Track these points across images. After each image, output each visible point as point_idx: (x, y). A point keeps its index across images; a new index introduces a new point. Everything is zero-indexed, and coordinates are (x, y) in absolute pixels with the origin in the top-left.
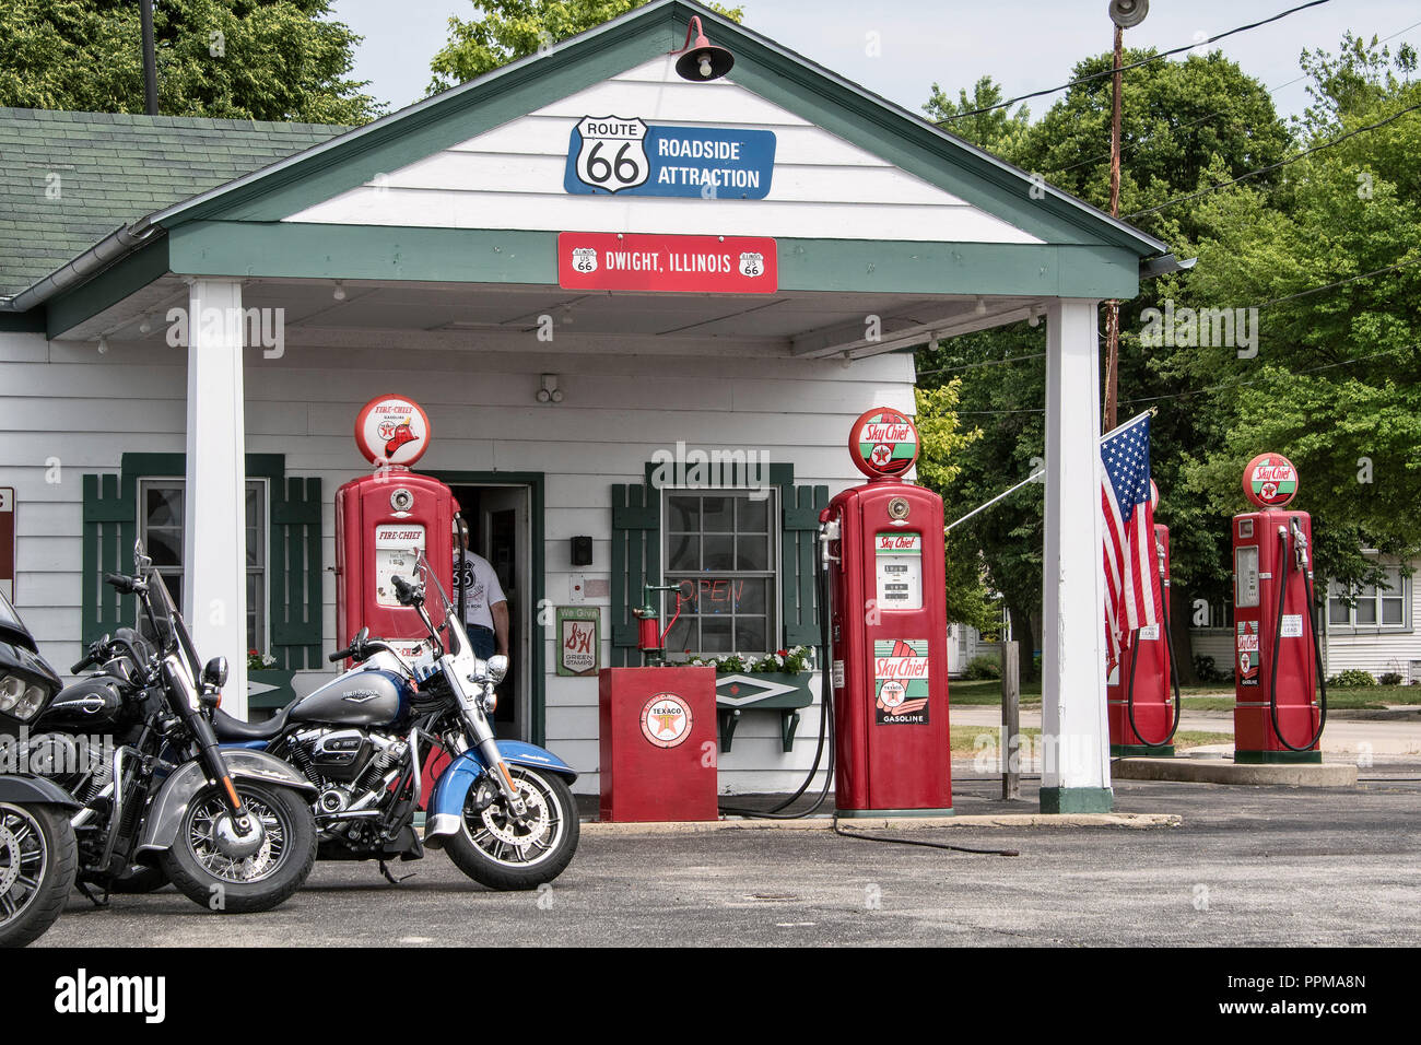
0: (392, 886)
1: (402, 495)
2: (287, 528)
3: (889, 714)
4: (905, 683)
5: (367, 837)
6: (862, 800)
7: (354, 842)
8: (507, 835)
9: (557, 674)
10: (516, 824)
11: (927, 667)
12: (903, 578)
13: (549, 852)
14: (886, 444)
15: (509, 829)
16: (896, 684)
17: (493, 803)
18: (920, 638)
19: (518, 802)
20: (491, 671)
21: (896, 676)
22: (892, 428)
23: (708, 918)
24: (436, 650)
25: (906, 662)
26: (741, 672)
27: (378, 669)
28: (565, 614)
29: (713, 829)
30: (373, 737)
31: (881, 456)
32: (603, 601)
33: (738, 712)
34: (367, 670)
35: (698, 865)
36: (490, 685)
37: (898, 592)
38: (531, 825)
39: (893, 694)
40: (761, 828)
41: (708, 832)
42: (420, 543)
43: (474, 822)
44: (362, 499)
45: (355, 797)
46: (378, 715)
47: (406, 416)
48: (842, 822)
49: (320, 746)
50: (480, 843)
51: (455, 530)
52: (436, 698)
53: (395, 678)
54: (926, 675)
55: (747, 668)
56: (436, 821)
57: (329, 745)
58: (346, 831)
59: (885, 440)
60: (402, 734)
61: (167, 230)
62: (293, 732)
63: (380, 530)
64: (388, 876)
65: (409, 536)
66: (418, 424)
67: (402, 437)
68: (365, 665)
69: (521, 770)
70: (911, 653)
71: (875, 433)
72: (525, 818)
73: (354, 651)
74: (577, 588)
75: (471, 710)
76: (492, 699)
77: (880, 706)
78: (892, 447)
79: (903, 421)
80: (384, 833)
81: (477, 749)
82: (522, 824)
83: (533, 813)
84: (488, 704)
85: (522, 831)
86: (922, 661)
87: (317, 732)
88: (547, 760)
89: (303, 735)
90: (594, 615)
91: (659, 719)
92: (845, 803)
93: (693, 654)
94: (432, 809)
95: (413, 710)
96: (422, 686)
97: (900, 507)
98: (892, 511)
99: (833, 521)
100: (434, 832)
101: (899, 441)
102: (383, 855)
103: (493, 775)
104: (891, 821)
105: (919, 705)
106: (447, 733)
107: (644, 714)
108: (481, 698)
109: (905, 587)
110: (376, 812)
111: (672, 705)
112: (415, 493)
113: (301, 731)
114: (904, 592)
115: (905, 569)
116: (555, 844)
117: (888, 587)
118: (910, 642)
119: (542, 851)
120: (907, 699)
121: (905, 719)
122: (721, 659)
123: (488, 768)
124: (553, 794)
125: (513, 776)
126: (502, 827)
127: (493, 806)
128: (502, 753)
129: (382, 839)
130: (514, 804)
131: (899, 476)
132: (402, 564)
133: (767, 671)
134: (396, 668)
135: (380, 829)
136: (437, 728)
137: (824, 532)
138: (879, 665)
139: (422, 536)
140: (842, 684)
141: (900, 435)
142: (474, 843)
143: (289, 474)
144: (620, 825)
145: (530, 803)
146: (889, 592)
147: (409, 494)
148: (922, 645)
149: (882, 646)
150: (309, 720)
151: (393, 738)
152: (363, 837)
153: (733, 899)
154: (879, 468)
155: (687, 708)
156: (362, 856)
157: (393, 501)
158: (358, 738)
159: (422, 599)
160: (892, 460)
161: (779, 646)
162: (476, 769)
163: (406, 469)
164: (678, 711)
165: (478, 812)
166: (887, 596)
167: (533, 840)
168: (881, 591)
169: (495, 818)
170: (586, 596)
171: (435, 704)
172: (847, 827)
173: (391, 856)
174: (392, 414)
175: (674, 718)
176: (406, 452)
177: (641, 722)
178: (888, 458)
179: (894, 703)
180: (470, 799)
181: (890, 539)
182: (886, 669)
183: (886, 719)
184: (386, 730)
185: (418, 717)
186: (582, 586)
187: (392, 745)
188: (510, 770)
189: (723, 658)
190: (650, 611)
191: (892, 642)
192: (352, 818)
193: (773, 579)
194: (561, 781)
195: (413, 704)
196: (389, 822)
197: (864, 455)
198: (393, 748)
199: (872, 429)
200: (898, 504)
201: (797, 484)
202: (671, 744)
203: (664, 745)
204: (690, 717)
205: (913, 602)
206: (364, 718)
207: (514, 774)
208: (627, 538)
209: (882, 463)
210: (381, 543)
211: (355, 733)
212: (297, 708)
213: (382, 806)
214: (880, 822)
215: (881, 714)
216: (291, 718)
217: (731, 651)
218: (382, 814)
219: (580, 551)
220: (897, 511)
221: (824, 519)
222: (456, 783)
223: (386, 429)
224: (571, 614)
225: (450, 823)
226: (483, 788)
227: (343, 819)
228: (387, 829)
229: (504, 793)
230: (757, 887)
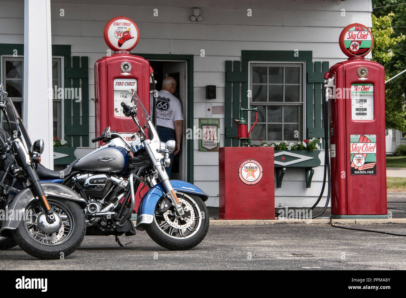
0: (121, 248)
1: (126, 65)
2: (72, 80)
3: (357, 170)
4: (365, 155)
5: (109, 225)
6: (344, 210)
7: (103, 227)
8: (175, 225)
9: (199, 150)
10: (179, 219)
11: (375, 148)
12: (364, 105)
13: (195, 232)
14: (357, 41)
15: (176, 222)
16: (361, 156)
17: (169, 209)
18: (373, 134)
19: (180, 209)
20: (168, 147)
21: (361, 152)
22: (360, 33)
23: (270, 264)
24: (142, 137)
25: (365, 145)
26: (286, 150)
27: (115, 146)
28: (203, 122)
29: (273, 223)
30: (113, 178)
31: (355, 46)
32: (221, 116)
33: (285, 169)
34: (109, 146)
35: (265, 240)
36: (167, 154)
37: (362, 112)
38: (186, 220)
39: (359, 160)
40: (295, 223)
41: (270, 225)
42: (135, 87)
43: (160, 218)
44: (107, 66)
45: (104, 206)
46: (115, 167)
47: (128, 27)
48: (334, 220)
49: (87, 181)
50: (162, 228)
51: (151, 82)
52: (142, 160)
53: (122, 150)
54: (375, 152)
55: (289, 148)
56: (142, 217)
57: (91, 181)
58: (99, 222)
59: (356, 39)
60: (126, 177)
62: (75, 175)
63: (116, 81)
64: (119, 243)
65: (129, 84)
66: (134, 32)
67: (126, 37)
68: (109, 144)
69: (182, 194)
70: (367, 141)
71: (352, 36)
72: (184, 216)
73: (104, 138)
74: (209, 110)
75: (158, 164)
76: (168, 160)
77: (352, 166)
78: (360, 42)
79: (365, 30)
80: (118, 223)
81: (161, 184)
82: (182, 219)
83: (188, 214)
84: (166, 163)
85: (182, 223)
86: (373, 145)
87: (86, 175)
88: (194, 189)
89: (79, 177)
90: (217, 122)
91: (247, 171)
92: (335, 212)
93: (263, 141)
94: (140, 212)
95: (131, 166)
96: (136, 154)
97: (363, 71)
98: (359, 73)
99: (331, 78)
100: (141, 223)
101: (363, 39)
102: (117, 233)
103: (169, 196)
104: (358, 220)
105: (371, 166)
106: (147, 177)
107: (240, 169)
108: (163, 160)
109: (365, 109)
110: (114, 213)
111: (253, 165)
112: (132, 64)
113: (78, 175)
114: (365, 112)
115: (365, 101)
116: (198, 229)
117: (357, 109)
118: (367, 136)
119: (192, 232)
120: (366, 163)
121: (365, 172)
122: (277, 144)
123: (166, 193)
124: (197, 206)
125: (178, 197)
126: (173, 221)
127: (168, 211)
128: (173, 186)
129: (117, 226)
130: (178, 210)
131: (363, 56)
132: (126, 97)
133: (298, 149)
134: (123, 145)
135: (116, 221)
136: (143, 174)
137: (326, 83)
138: (352, 146)
139: (136, 84)
140: (334, 156)
141: (364, 36)
142: (160, 228)
143: (73, 55)
144: (229, 221)
145: (186, 209)
146: (358, 112)
147: (129, 64)
148: (373, 137)
149: (354, 137)
150: (82, 170)
151: (122, 178)
152: (108, 224)
153: (282, 255)
154: (353, 53)
155: (260, 166)
156: (107, 233)
157: (122, 68)
158: (105, 178)
159: (135, 113)
160: (360, 49)
161: (305, 138)
162: (161, 193)
163: (128, 52)
164: (256, 168)
165: (162, 214)
166: (357, 114)
167: (187, 227)
168: (354, 112)
169: (169, 216)
170: (212, 114)
171: (141, 163)
172: (336, 223)
173: (121, 234)
174: (121, 26)
175: (254, 171)
176: (128, 44)
177: (238, 172)
178: (358, 48)
179: (359, 165)
180: (158, 207)
181: (359, 87)
182: (356, 148)
183: (356, 172)
184: (119, 175)
185: (133, 169)
186: (211, 108)
187: (121, 182)
188: (177, 194)
189: (278, 143)
190: (243, 121)
191: (359, 136)
192: (102, 216)
193: (302, 106)
194: (200, 199)
195: (131, 163)
196: (120, 218)
197: (346, 46)
198: (122, 183)
199: (351, 34)
200: (363, 70)
201: (314, 61)
202: (253, 183)
203: (249, 183)
204: (262, 171)
205: (369, 117)
206: (108, 169)
207: (178, 196)
208: (232, 86)
209: (355, 50)
210: (116, 87)
211: (104, 176)
212: (77, 164)
213: (116, 210)
214: (352, 221)
215: (353, 170)
216: (74, 169)
217: (281, 140)
218: (117, 214)
219: (210, 92)
220: (362, 73)
221: (327, 77)
222: (151, 201)
223: (118, 33)
224: (206, 122)
225: (148, 218)
226: (164, 202)
227: (98, 216)
228: (119, 221)
229: (174, 205)
230: (293, 250)
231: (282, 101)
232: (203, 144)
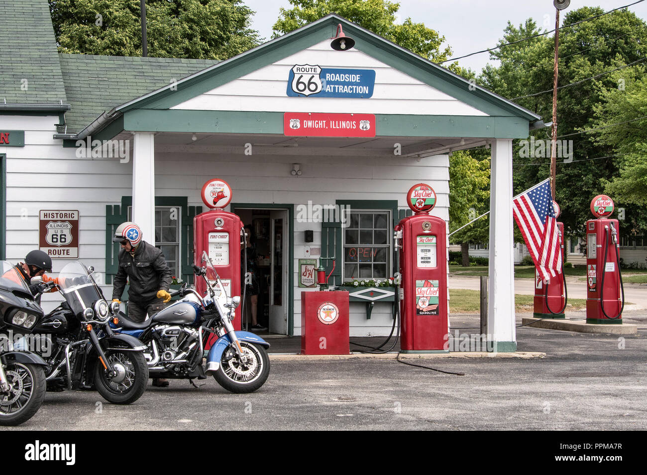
0: (196, 390)
1: (219, 220)
2: (188, 227)
3: (422, 311)
4: (429, 298)
5: (182, 370)
6: (410, 346)
7: (177, 372)
8: (239, 371)
9: (299, 287)
10: (243, 366)
11: (438, 292)
12: (428, 255)
13: (257, 377)
14: (423, 199)
15: (240, 368)
16: (425, 299)
17: (234, 357)
18: (436, 279)
19: (243, 357)
20: (234, 303)
21: (425, 295)
22: (425, 192)
23: (310, 411)
24: (211, 293)
25: (429, 290)
26: (374, 286)
27: (188, 301)
28: (302, 262)
29: (347, 358)
30: (186, 329)
31: (420, 203)
32: (318, 257)
33: (373, 303)
34: (184, 301)
35: (329, 378)
36: (233, 309)
37: (426, 260)
38: (249, 366)
39: (424, 303)
40: (367, 358)
41: (344, 360)
42: (227, 240)
43: (226, 365)
44: (203, 222)
45: (178, 354)
46: (188, 320)
47: (222, 188)
48: (401, 355)
49: (164, 333)
50: (228, 374)
51: (242, 234)
52: (212, 313)
53: (195, 305)
54: (438, 295)
55: (377, 285)
56: (209, 364)
57: (167, 333)
58: (174, 368)
59: (421, 197)
60: (197, 329)
61: (123, 113)
62: (154, 326)
63: (210, 234)
64: (193, 385)
65: (222, 237)
66: (227, 192)
67: (220, 196)
68: (183, 299)
69: (246, 343)
70: (431, 285)
71: (417, 194)
72: (247, 363)
73: (180, 293)
74: (307, 251)
75: (225, 318)
76: (233, 314)
77: (418, 307)
78: (424, 200)
79: (430, 189)
80: (189, 369)
81: (228, 335)
82: (246, 366)
83: (249, 361)
84: (232, 316)
85: (245, 369)
86: (436, 289)
87: (162, 327)
88: (257, 339)
89: (158, 328)
90: (314, 262)
91: (325, 312)
92: (404, 348)
93: (355, 279)
94: (209, 359)
95: (202, 318)
96: (207, 308)
97: (427, 225)
98: (424, 227)
99: (400, 231)
100: (209, 369)
101: (428, 197)
102: (190, 377)
103: (233, 346)
104: (422, 355)
105: (435, 307)
106: (217, 327)
107: (319, 310)
108: (229, 314)
109: (429, 258)
110: (185, 361)
111: (330, 307)
112: (225, 220)
113: (157, 326)
114: (429, 260)
115: (429, 251)
116: (259, 374)
117: (422, 258)
118: (431, 281)
119: (254, 377)
120: (429, 305)
121: (429, 313)
122: (366, 281)
123: (231, 342)
124: (259, 354)
125: (242, 346)
126: (237, 367)
127: (233, 358)
128: (238, 336)
129: (189, 371)
130: (242, 358)
131: (428, 212)
132: (221, 248)
133: (385, 286)
134: (196, 300)
135: (188, 367)
136: (213, 325)
137: (396, 235)
138: (418, 290)
139: (228, 237)
140: (403, 298)
141: (428, 195)
142: (225, 374)
143: (189, 205)
144: (308, 356)
145: (249, 357)
146: (423, 260)
147: (222, 220)
148: (436, 282)
149: (419, 283)
150: (160, 322)
151: (194, 329)
152: (181, 370)
153: (329, 400)
154: (419, 209)
155: (337, 308)
156: (181, 377)
157: (216, 223)
158: (179, 330)
159: (204, 273)
160: (425, 205)
161: (391, 276)
162: (227, 343)
163: (222, 209)
164: (333, 309)
165: (227, 361)
166: (422, 262)
167: (243, 374)
168: (419, 260)
169: (234, 363)
170: (311, 255)
171: (211, 315)
172: (403, 358)
173: (194, 378)
174: (216, 187)
175: (331, 312)
176: (222, 202)
178: (423, 205)
179: (424, 306)
180: (224, 354)
181: (423, 238)
182: (421, 292)
183: (421, 313)
184: (191, 326)
185: (205, 321)
186: (309, 250)
187: (193, 333)
188: (241, 344)
190: (322, 268)
191: (424, 281)
192: (175, 363)
193: (389, 248)
194: (262, 348)
195: (202, 315)
196: (192, 364)
197: (413, 203)
198: (194, 334)
199: (416, 192)
200: (427, 224)
201: (399, 209)
202: (330, 323)
203: (327, 323)
204: (338, 312)
205: (433, 265)
206: (182, 321)
207: (242, 345)
208: (328, 231)
209: (420, 207)
210: (210, 240)
211: (178, 327)
212: (156, 316)
213: (188, 358)
214: (417, 355)
215: (419, 311)
216: (153, 321)
217: (371, 277)
218: (188, 361)
219: (308, 236)
220: (426, 227)
221: (396, 229)
222: (218, 349)
223: (213, 193)
224: (305, 262)
225: (215, 366)
226: (229, 351)
227: (172, 363)
228: (191, 367)
229: (238, 353)
230: (342, 392)
231: (372, 244)
232: (302, 281)
